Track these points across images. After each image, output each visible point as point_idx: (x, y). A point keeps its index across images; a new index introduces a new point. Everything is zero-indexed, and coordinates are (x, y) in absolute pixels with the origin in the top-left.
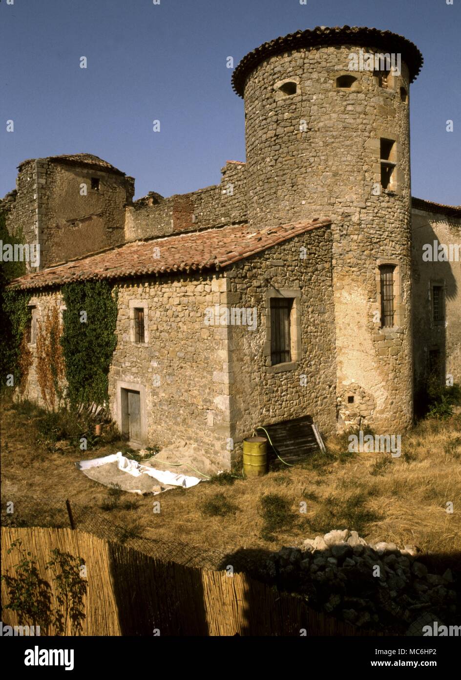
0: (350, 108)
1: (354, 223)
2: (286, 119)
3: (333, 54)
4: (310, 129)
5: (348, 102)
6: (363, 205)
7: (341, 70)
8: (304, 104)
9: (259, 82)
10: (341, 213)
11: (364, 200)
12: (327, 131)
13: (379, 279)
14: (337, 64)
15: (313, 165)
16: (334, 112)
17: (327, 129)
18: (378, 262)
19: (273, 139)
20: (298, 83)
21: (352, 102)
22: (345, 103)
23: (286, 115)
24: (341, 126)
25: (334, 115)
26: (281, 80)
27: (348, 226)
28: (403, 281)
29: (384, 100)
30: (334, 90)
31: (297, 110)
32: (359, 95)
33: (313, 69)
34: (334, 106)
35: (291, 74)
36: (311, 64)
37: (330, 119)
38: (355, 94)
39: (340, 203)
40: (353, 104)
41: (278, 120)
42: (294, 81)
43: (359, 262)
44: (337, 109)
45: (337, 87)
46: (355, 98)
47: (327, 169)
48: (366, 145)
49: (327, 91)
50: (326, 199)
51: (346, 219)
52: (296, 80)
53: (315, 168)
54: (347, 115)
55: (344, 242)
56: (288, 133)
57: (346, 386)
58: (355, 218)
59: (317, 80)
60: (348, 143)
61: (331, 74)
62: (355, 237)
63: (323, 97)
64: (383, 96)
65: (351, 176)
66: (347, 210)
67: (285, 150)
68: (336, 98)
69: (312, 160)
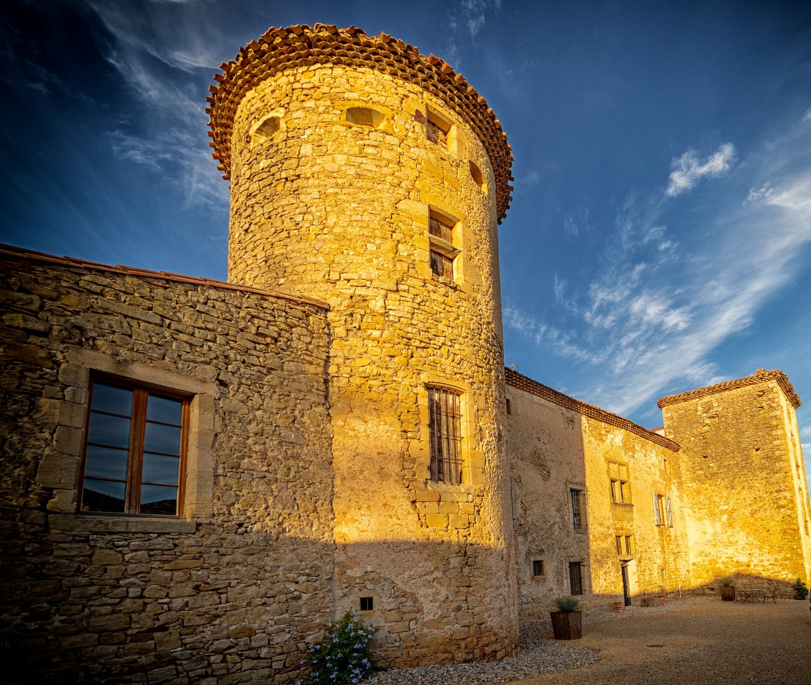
0: (370, 150)
1: (375, 312)
2: (263, 170)
3: (341, 77)
4: (299, 176)
5: (367, 142)
7: (355, 98)
8: (291, 142)
10: (349, 296)
11: (395, 281)
12: (327, 177)
13: (426, 404)
14: (350, 91)
15: (301, 225)
16: (341, 152)
17: (327, 174)
18: (424, 377)
20: (282, 116)
21: (375, 144)
22: (361, 143)
24: (352, 171)
25: (341, 157)
26: (259, 120)
27: (363, 316)
28: (477, 417)
30: (341, 123)
31: (279, 152)
32: (387, 137)
33: (307, 95)
34: (341, 145)
35: (274, 107)
36: (304, 89)
37: (334, 161)
39: (349, 281)
40: (376, 147)
42: (276, 115)
43: (383, 372)
44: (347, 148)
45: (347, 120)
46: (381, 139)
47: (325, 231)
48: (401, 206)
49: (331, 123)
50: (322, 274)
51: (358, 306)
52: (280, 113)
53: (303, 229)
54: (364, 159)
55: (353, 341)
57: (355, 578)
58: (376, 305)
59: (314, 110)
60: (366, 197)
61: (338, 103)
62: (376, 334)
63: (322, 131)
65: (370, 242)
66: (362, 292)
68: (345, 134)
69: (299, 218)
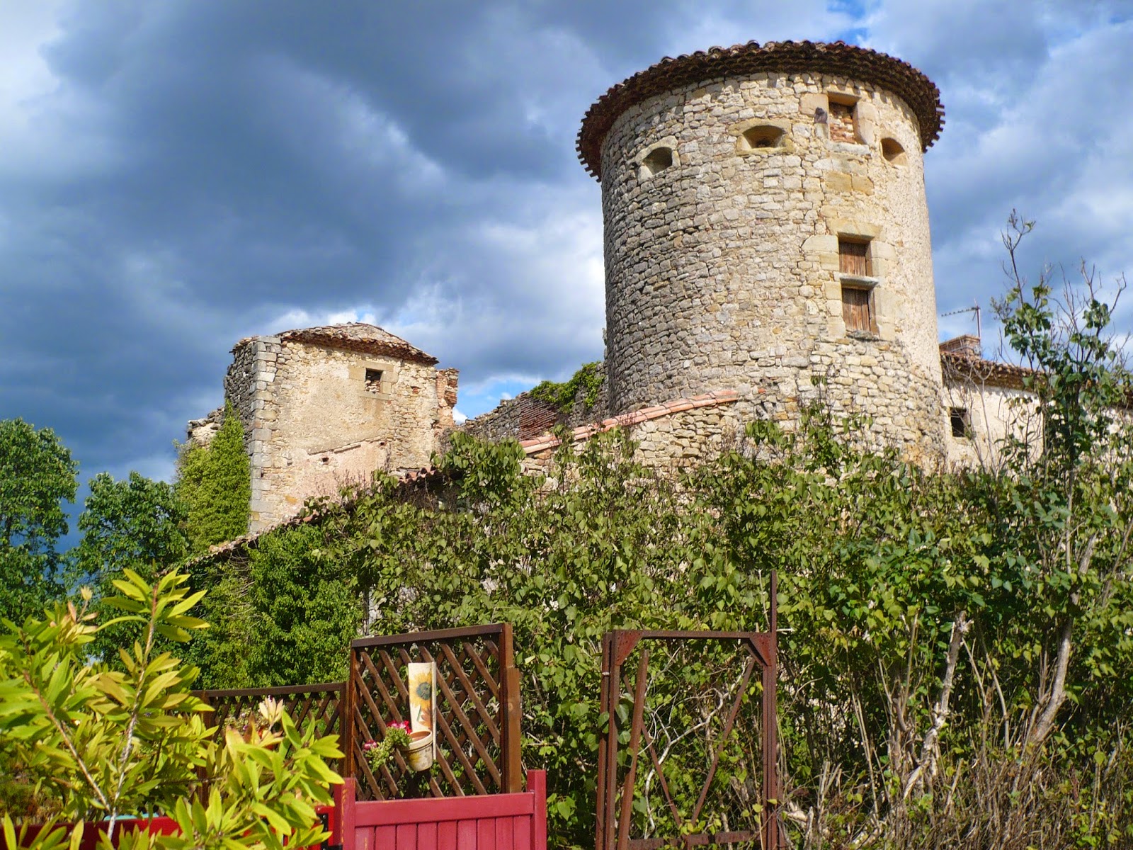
1: (785, 397)
2: (656, 214)
4: (697, 228)
5: (767, 172)
6: (804, 362)
7: (751, 117)
8: (686, 183)
9: (614, 153)
10: (758, 380)
11: (805, 353)
12: (726, 228)
14: (743, 108)
15: (703, 292)
16: (741, 192)
17: (727, 224)
19: (635, 251)
20: (673, 147)
21: (776, 171)
22: (760, 175)
23: (656, 207)
24: (753, 216)
25: (741, 199)
26: (646, 146)
27: (774, 404)
29: (843, 164)
30: (737, 154)
31: (674, 195)
32: (787, 157)
33: (699, 121)
34: (737, 183)
35: (662, 134)
36: (694, 113)
37: (733, 206)
38: (780, 158)
39: (757, 359)
40: (776, 176)
41: (642, 218)
42: (667, 145)
44: (745, 186)
46: (780, 164)
47: (730, 298)
48: (806, 248)
49: (726, 156)
50: (729, 354)
51: (768, 390)
52: (671, 143)
53: (707, 297)
54: (764, 196)
56: (659, 237)
58: (787, 389)
59: (707, 139)
60: (768, 246)
61: (733, 125)
63: (719, 167)
64: (839, 157)
65: (776, 306)
66: (773, 372)
67: (656, 269)
68: (742, 168)
69: (701, 283)
